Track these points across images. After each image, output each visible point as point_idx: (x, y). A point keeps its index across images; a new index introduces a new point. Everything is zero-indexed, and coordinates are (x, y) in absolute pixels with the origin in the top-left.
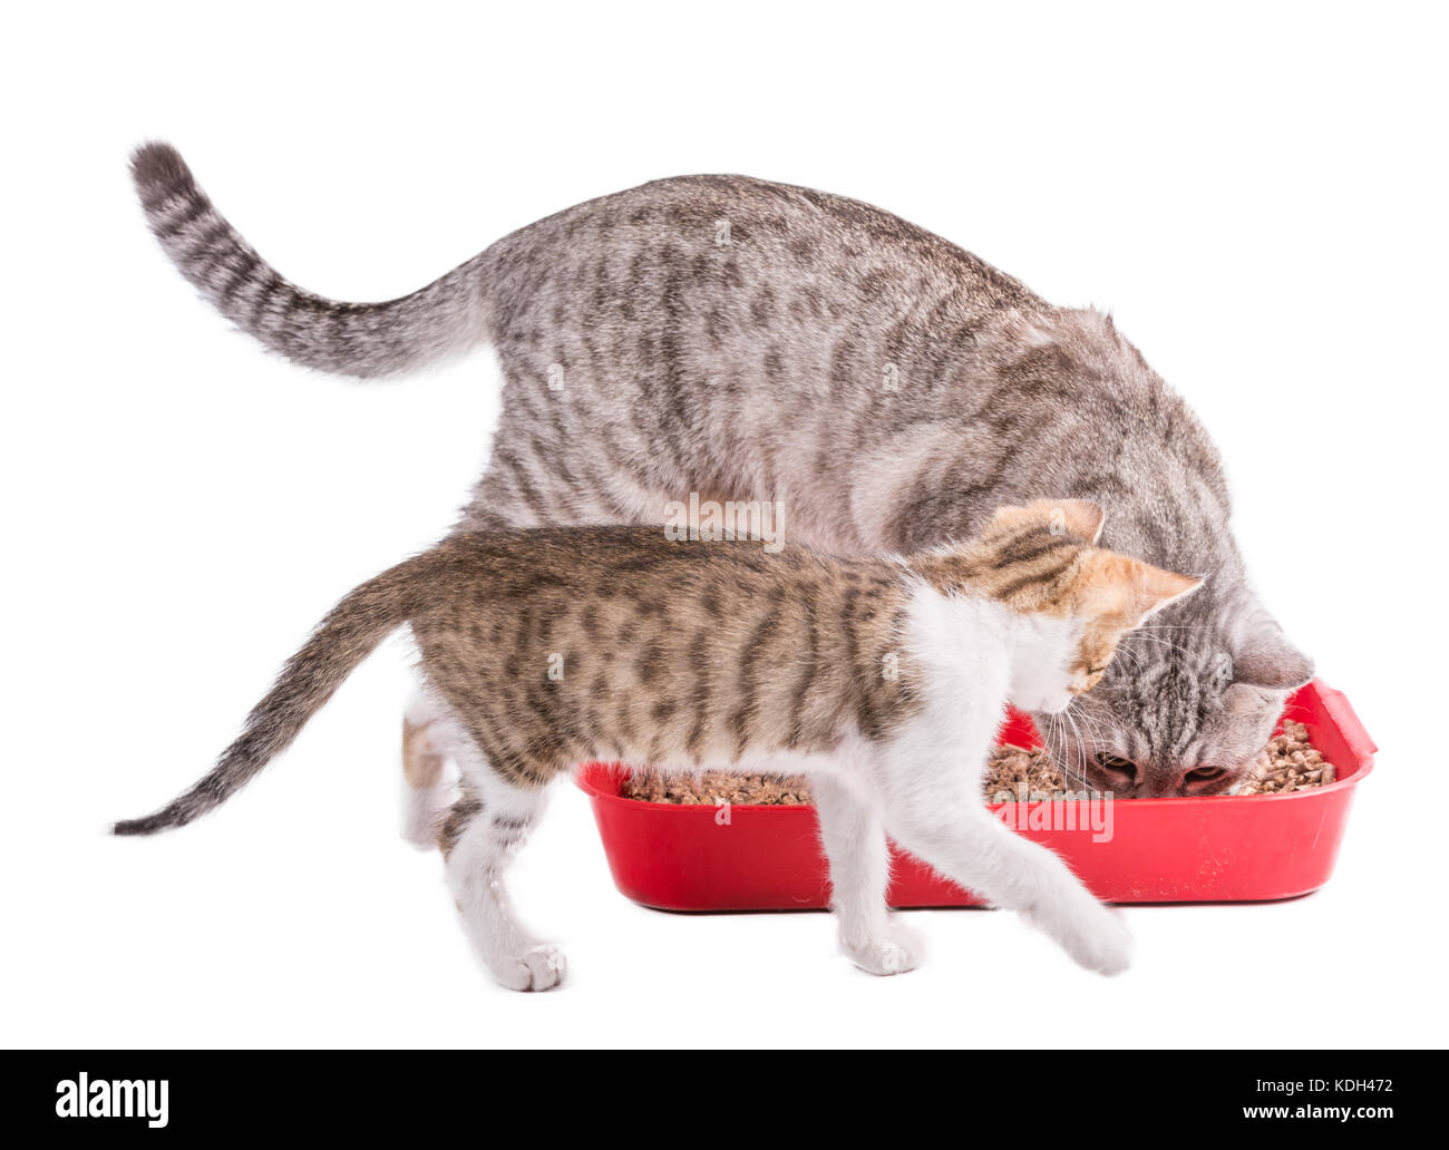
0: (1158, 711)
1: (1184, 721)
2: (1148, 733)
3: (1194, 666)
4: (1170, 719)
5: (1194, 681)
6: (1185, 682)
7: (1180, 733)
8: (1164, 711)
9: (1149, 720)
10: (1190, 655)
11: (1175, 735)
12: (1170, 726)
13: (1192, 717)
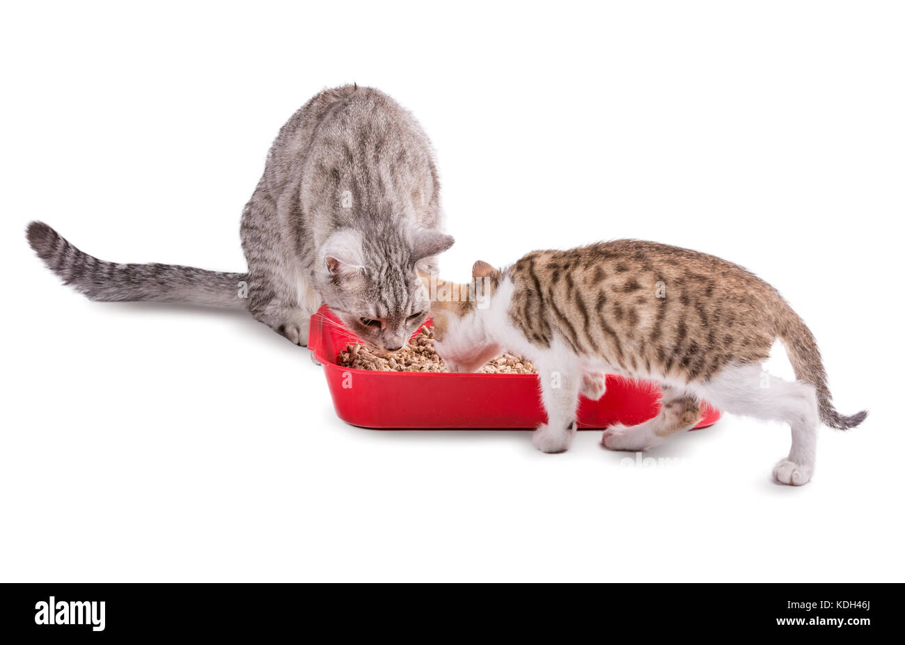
0: (388, 291)
1: (401, 291)
2: (385, 303)
3: (397, 261)
4: (394, 291)
5: (399, 269)
6: (396, 270)
7: (402, 298)
8: (391, 288)
9: (385, 295)
10: (394, 256)
11: (399, 299)
12: (396, 296)
13: (404, 287)
